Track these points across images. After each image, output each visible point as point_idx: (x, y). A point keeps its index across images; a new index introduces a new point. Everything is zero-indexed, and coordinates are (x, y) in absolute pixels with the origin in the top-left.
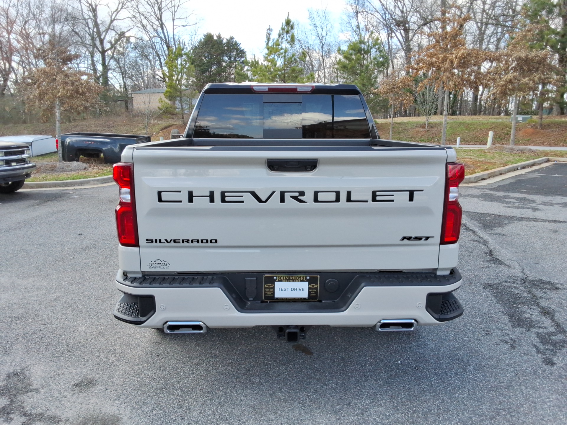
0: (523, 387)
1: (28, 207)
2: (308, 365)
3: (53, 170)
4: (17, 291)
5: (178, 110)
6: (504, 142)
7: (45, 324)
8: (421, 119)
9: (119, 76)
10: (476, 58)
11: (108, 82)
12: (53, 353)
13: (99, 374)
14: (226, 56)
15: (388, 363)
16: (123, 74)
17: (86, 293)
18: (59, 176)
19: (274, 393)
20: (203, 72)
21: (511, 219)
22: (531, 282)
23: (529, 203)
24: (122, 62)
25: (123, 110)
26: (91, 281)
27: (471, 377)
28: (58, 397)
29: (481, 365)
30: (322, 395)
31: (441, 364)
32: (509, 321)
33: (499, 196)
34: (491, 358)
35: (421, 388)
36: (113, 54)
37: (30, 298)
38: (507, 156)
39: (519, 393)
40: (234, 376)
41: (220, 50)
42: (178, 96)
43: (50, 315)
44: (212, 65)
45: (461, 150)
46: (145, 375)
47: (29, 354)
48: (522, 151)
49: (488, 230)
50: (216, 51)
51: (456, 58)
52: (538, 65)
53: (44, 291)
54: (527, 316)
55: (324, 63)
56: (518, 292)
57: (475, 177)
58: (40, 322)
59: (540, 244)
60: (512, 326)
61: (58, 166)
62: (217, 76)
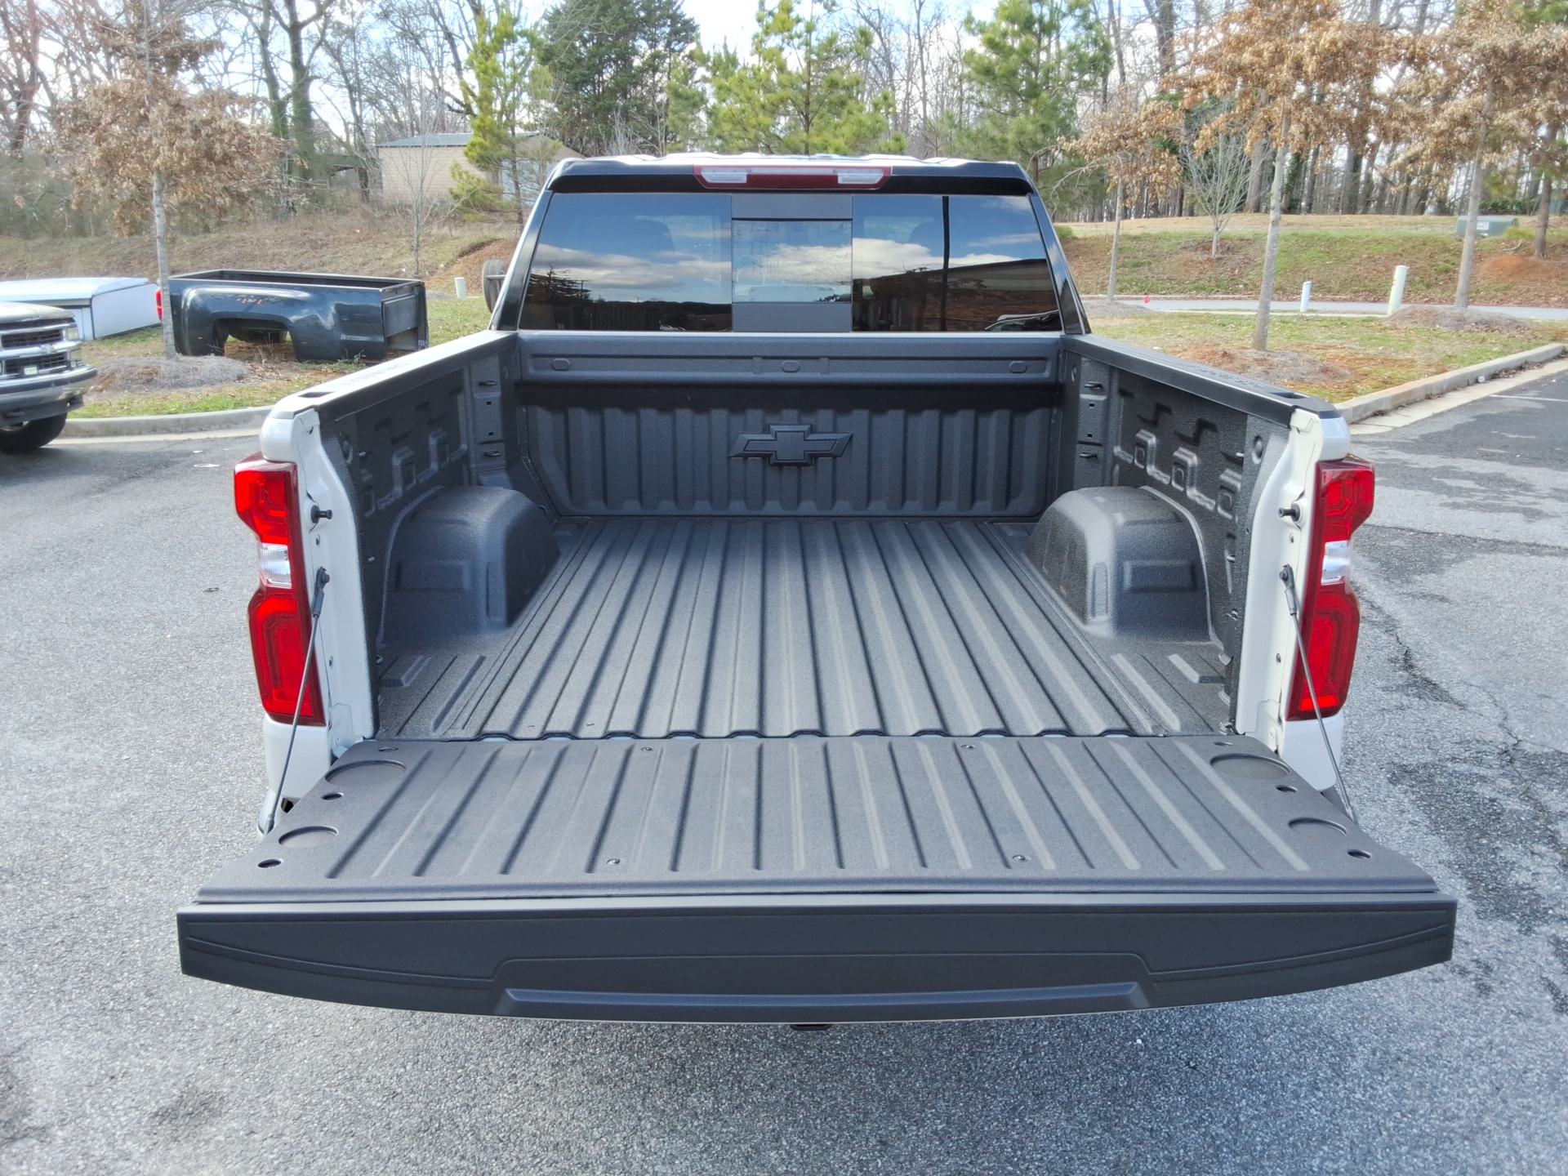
0: (1518, 1136)
1: (73, 497)
2: (860, 1049)
3: (148, 382)
4: (15, 781)
5: (507, 198)
6: (1436, 293)
7: (86, 897)
8: (1200, 225)
9: (342, 97)
10: (1370, 53)
11: (309, 116)
12: (101, 998)
13: (233, 1075)
14: (643, 38)
15: (1103, 1044)
16: (351, 89)
17: (215, 789)
18: (165, 399)
19: (758, 1151)
20: (577, 86)
21: (1464, 545)
22: (1531, 760)
23: (1515, 493)
24: (348, 57)
25: (355, 197)
26: (234, 749)
27: (1358, 1096)
28: (103, 1158)
29: (1386, 1053)
30: (902, 1159)
31: (1265, 1050)
32: (1469, 897)
33: (1426, 469)
34: (1417, 1027)
35: (1205, 1135)
36: (323, 33)
37: (49, 804)
38: (1446, 339)
39: (1508, 1158)
40: (638, 1086)
41: (626, 20)
42: (506, 157)
43: (105, 863)
44: (603, 64)
45: (1314, 319)
46: (368, 1081)
47: (30, 1001)
48: (1489, 325)
49: (1398, 582)
50: (615, 22)
51: (1313, 54)
52: (1547, 72)
53: (93, 782)
54: (1522, 878)
55: (925, 55)
56: (1494, 795)
57: (1356, 409)
58: (74, 888)
59: (1552, 630)
60: (1477, 913)
61: (163, 369)
62: (617, 98)
